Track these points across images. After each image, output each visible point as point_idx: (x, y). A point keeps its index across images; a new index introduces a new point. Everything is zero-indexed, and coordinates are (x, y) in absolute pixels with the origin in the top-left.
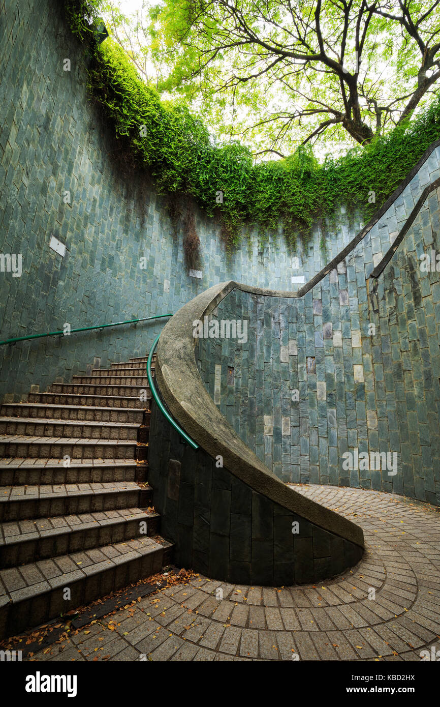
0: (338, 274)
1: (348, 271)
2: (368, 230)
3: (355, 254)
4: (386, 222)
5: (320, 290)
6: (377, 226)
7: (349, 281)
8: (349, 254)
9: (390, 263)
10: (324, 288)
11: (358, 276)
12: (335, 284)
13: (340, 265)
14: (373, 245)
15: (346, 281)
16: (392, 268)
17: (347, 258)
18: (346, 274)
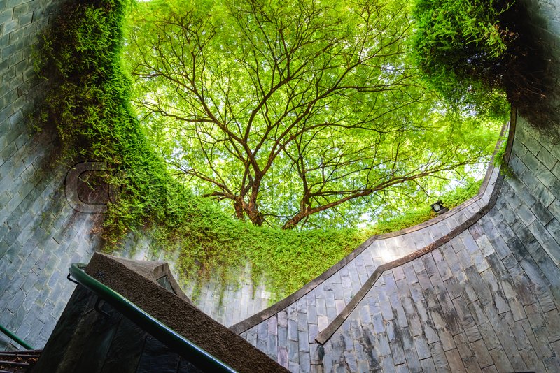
0: (279, 325)
1: (290, 326)
2: (313, 287)
3: (299, 308)
4: (332, 287)
5: (255, 337)
6: (322, 287)
7: (290, 338)
8: (292, 306)
9: (341, 331)
10: (261, 337)
11: (301, 335)
12: (274, 336)
13: (281, 314)
14: (318, 306)
15: (287, 338)
16: (342, 338)
17: (289, 309)
18: (287, 328)
